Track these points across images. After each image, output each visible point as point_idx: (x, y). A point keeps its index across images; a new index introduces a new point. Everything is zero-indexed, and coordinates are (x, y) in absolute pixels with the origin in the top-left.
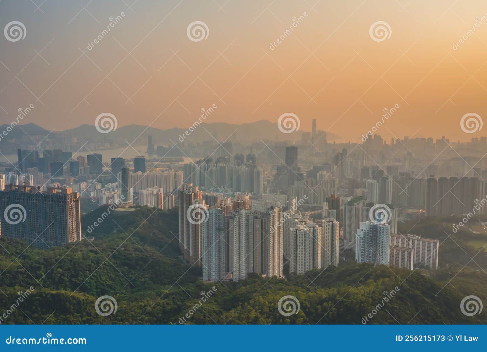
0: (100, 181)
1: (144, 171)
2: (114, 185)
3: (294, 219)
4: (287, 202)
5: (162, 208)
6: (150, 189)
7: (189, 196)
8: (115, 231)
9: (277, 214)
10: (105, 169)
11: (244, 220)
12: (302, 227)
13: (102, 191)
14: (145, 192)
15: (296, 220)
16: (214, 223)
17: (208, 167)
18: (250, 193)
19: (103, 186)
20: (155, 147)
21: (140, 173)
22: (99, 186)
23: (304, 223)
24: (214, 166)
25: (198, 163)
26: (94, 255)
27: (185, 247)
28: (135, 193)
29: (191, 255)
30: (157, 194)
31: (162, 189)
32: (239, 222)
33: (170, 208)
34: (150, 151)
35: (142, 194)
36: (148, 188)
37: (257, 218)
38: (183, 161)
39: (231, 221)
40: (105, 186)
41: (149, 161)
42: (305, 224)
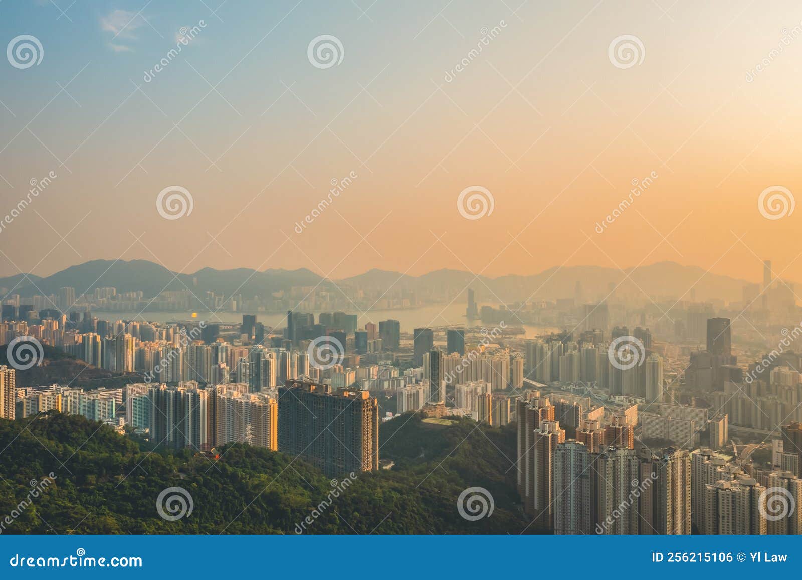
0: (396, 364)
1: (462, 352)
2: (418, 371)
3: (716, 465)
4: (709, 421)
5: (491, 424)
6: (472, 384)
7: (535, 414)
8: (422, 455)
9: (679, 461)
10: (403, 343)
11: (622, 466)
12: (726, 484)
13: (400, 380)
14: (464, 388)
15: (719, 469)
16: (573, 465)
17: (566, 350)
18: (638, 401)
19: (401, 374)
20: (479, 308)
21: (456, 355)
22: (395, 373)
23: (733, 476)
24: (575, 348)
25: (549, 339)
26: (399, 495)
27: (527, 494)
28: (449, 388)
29: (536, 507)
30: (483, 396)
31: (489, 385)
32: (614, 468)
33: (503, 424)
34: (471, 314)
35: (460, 391)
36: (468, 382)
37: (645, 460)
38: (523, 332)
39: (601, 462)
40: (405, 372)
41: (469, 331)
42: (735, 478)
